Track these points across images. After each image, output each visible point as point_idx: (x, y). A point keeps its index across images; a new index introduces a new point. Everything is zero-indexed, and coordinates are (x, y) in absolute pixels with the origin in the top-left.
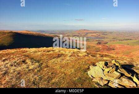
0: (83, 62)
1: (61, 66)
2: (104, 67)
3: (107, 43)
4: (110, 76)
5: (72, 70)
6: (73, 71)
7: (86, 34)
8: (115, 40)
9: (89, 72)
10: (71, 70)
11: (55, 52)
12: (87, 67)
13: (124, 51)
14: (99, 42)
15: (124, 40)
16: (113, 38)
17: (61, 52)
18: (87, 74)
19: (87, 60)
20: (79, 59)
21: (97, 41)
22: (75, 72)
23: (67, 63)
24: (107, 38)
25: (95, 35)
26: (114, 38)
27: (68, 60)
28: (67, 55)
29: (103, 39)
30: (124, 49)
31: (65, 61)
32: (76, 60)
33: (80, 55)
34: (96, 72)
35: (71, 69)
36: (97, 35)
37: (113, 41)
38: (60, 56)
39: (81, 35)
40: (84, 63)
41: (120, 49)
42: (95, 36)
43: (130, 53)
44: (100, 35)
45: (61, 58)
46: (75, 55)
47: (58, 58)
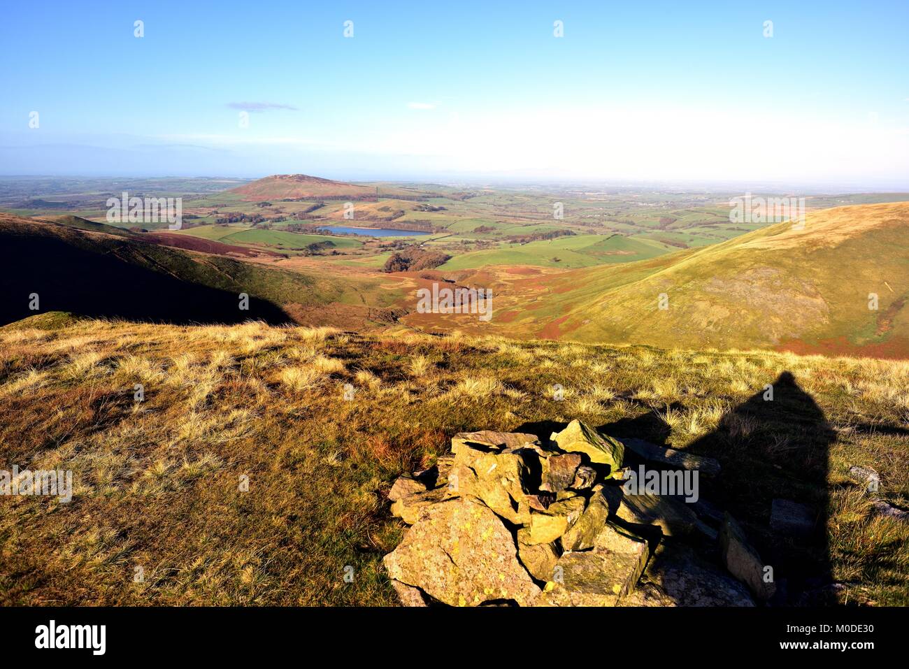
0: (323, 450)
1: (123, 535)
2: (515, 505)
3: (448, 258)
4: (581, 583)
5: (240, 560)
6: (246, 577)
7: (313, 204)
8: (489, 237)
9: (394, 564)
10: (229, 567)
11: (69, 371)
12: (364, 497)
13: (540, 298)
14: (398, 259)
15: (534, 238)
16: (476, 230)
17: (131, 365)
18: (384, 579)
19: (355, 425)
20: (285, 421)
21: (385, 248)
22: (266, 581)
23: (191, 481)
24: (441, 229)
25: (374, 212)
26: (482, 230)
27: (192, 451)
28: (181, 394)
29: (420, 238)
30: (536, 291)
31: (161, 467)
32: (263, 438)
33: (289, 376)
34: (460, 555)
35: (227, 554)
36: (386, 209)
37: (481, 245)
38: (114, 410)
39: (277, 211)
40: (332, 459)
41: (517, 294)
42: (374, 218)
43: (567, 308)
44: (403, 213)
45: (126, 429)
46: (254, 382)
47: (99, 437)
